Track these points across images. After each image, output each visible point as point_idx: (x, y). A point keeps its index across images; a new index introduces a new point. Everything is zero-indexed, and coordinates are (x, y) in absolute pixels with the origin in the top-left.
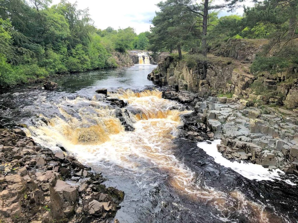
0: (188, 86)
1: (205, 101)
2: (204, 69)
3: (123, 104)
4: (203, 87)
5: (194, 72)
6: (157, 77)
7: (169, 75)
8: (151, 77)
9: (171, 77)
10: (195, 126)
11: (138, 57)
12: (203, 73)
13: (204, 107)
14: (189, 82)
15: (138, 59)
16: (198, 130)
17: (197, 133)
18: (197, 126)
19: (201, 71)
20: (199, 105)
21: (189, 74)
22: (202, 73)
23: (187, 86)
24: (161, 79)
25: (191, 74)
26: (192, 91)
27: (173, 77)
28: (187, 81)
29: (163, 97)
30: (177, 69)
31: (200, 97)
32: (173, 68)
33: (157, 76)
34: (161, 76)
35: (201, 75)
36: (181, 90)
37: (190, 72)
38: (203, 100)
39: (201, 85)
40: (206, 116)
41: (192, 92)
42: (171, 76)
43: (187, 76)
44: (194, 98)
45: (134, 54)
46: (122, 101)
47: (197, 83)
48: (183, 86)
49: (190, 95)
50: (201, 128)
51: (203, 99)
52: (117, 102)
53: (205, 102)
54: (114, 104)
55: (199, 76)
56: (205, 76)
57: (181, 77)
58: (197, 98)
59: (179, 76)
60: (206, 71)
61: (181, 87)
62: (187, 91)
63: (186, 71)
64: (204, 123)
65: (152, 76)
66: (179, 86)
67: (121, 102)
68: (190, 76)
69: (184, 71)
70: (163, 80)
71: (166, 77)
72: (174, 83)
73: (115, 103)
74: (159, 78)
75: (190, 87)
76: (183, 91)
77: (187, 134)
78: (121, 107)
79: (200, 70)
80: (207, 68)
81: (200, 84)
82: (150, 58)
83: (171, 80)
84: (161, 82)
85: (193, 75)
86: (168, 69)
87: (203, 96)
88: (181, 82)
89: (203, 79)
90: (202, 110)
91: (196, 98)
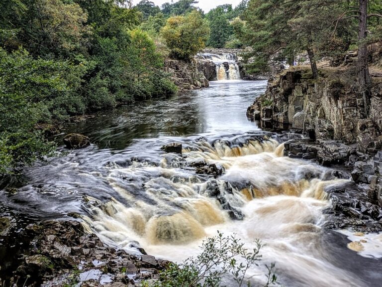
0: (335, 130)
1: (372, 160)
2: (364, 98)
3: (216, 172)
4: (364, 133)
5: (345, 103)
6: (269, 113)
7: (293, 109)
8: (254, 112)
9: (298, 114)
10: (357, 207)
11: (215, 66)
12: (363, 106)
13: (369, 172)
14: (337, 123)
15: (215, 71)
16: (362, 215)
17: (361, 220)
18: (361, 209)
19: (359, 102)
20: (361, 169)
21: (335, 108)
22: (360, 106)
23: (333, 130)
24: (277, 116)
25: (341, 107)
26: (344, 140)
27: (302, 113)
28: (333, 122)
29: (286, 154)
30: (309, 97)
31: (359, 151)
32: (302, 95)
33: (267, 110)
34: (276, 110)
35: (360, 109)
36: (320, 138)
37: (337, 105)
38: (366, 158)
39: (361, 129)
40: (376, 190)
41: (343, 143)
42: (297, 110)
43: (332, 111)
44: (349, 154)
45: (205, 60)
46: (214, 166)
47: (353, 125)
48: (326, 131)
49: (340, 149)
50: (369, 212)
51: (367, 155)
52: (206, 167)
53: (371, 163)
54: (202, 173)
55: (355, 111)
56: (368, 113)
57: (320, 114)
58: (355, 153)
59: (314, 112)
60: (370, 102)
61: (321, 133)
62: (333, 141)
63: (329, 103)
64: (373, 203)
65: (256, 112)
66: (316, 131)
67: (212, 167)
68: (337, 112)
69: (325, 101)
70: (281, 119)
71: (286, 114)
72: (305, 126)
73: (203, 169)
74: (271, 114)
75: (339, 133)
76: (325, 142)
77: (343, 222)
78: (215, 177)
79: (357, 100)
80: (370, 97)
81: (358, 128)
82: (239, 67)
83: (298, 118)
84: (278, 123)
85: (344, 110)
86: (290, 98)
87: (365, 150)
88: (320, 123)
89: (365, 117)
90: (366, 178)
91: (352, 154)
